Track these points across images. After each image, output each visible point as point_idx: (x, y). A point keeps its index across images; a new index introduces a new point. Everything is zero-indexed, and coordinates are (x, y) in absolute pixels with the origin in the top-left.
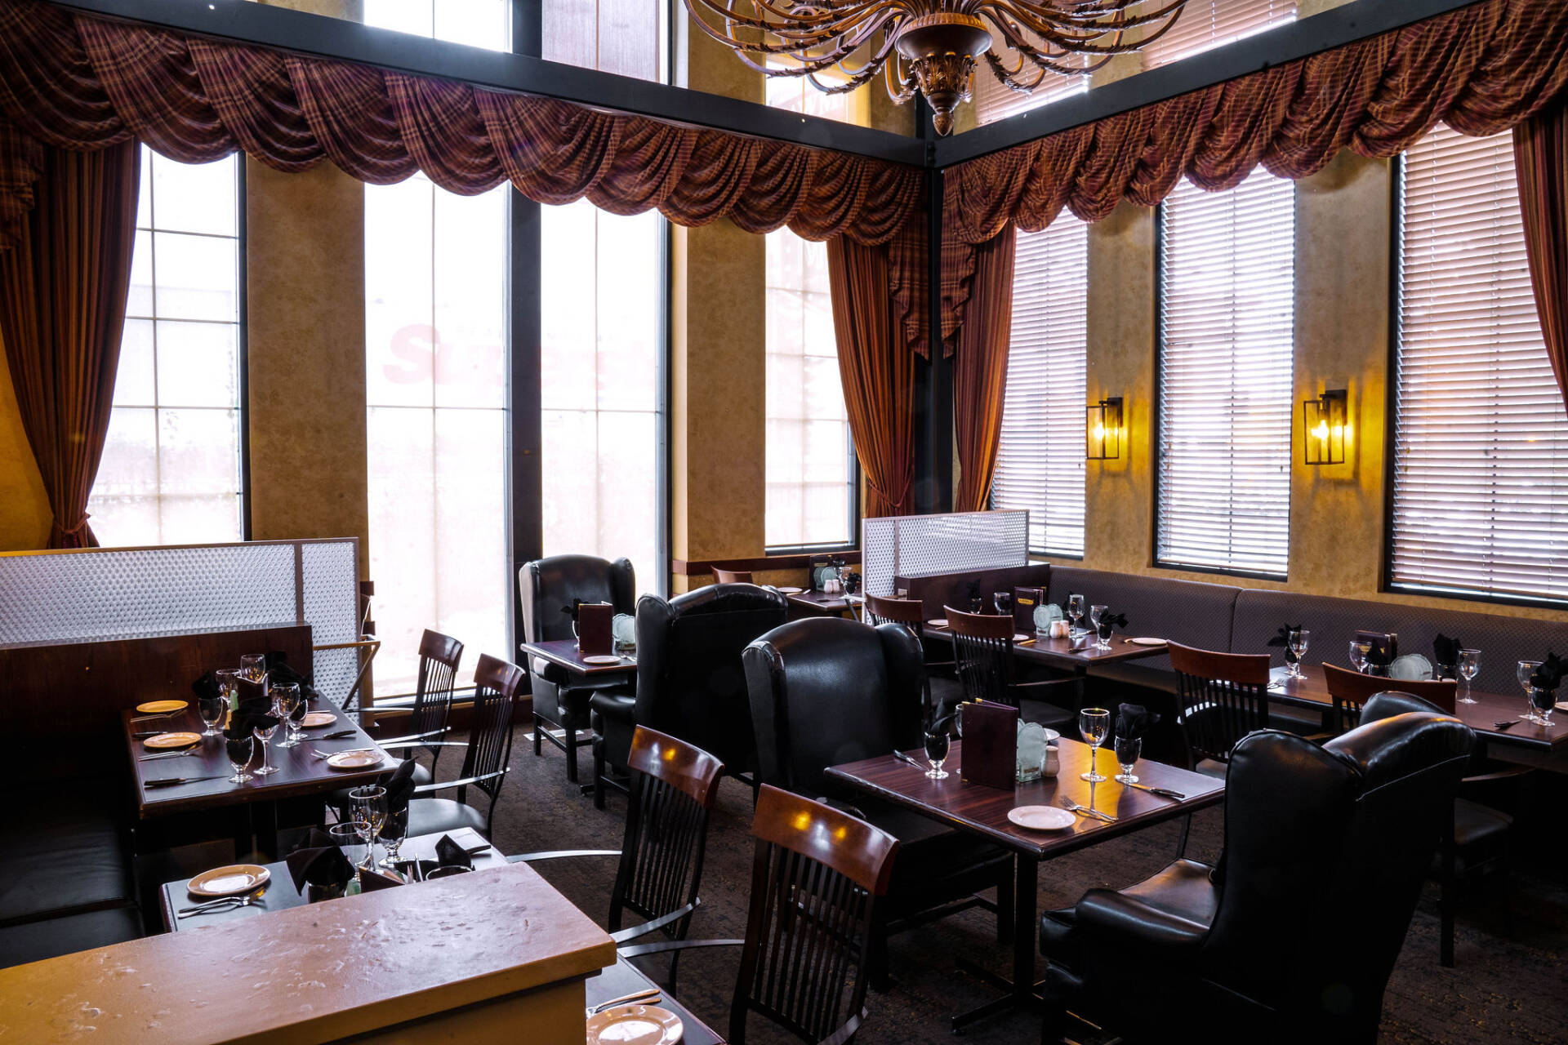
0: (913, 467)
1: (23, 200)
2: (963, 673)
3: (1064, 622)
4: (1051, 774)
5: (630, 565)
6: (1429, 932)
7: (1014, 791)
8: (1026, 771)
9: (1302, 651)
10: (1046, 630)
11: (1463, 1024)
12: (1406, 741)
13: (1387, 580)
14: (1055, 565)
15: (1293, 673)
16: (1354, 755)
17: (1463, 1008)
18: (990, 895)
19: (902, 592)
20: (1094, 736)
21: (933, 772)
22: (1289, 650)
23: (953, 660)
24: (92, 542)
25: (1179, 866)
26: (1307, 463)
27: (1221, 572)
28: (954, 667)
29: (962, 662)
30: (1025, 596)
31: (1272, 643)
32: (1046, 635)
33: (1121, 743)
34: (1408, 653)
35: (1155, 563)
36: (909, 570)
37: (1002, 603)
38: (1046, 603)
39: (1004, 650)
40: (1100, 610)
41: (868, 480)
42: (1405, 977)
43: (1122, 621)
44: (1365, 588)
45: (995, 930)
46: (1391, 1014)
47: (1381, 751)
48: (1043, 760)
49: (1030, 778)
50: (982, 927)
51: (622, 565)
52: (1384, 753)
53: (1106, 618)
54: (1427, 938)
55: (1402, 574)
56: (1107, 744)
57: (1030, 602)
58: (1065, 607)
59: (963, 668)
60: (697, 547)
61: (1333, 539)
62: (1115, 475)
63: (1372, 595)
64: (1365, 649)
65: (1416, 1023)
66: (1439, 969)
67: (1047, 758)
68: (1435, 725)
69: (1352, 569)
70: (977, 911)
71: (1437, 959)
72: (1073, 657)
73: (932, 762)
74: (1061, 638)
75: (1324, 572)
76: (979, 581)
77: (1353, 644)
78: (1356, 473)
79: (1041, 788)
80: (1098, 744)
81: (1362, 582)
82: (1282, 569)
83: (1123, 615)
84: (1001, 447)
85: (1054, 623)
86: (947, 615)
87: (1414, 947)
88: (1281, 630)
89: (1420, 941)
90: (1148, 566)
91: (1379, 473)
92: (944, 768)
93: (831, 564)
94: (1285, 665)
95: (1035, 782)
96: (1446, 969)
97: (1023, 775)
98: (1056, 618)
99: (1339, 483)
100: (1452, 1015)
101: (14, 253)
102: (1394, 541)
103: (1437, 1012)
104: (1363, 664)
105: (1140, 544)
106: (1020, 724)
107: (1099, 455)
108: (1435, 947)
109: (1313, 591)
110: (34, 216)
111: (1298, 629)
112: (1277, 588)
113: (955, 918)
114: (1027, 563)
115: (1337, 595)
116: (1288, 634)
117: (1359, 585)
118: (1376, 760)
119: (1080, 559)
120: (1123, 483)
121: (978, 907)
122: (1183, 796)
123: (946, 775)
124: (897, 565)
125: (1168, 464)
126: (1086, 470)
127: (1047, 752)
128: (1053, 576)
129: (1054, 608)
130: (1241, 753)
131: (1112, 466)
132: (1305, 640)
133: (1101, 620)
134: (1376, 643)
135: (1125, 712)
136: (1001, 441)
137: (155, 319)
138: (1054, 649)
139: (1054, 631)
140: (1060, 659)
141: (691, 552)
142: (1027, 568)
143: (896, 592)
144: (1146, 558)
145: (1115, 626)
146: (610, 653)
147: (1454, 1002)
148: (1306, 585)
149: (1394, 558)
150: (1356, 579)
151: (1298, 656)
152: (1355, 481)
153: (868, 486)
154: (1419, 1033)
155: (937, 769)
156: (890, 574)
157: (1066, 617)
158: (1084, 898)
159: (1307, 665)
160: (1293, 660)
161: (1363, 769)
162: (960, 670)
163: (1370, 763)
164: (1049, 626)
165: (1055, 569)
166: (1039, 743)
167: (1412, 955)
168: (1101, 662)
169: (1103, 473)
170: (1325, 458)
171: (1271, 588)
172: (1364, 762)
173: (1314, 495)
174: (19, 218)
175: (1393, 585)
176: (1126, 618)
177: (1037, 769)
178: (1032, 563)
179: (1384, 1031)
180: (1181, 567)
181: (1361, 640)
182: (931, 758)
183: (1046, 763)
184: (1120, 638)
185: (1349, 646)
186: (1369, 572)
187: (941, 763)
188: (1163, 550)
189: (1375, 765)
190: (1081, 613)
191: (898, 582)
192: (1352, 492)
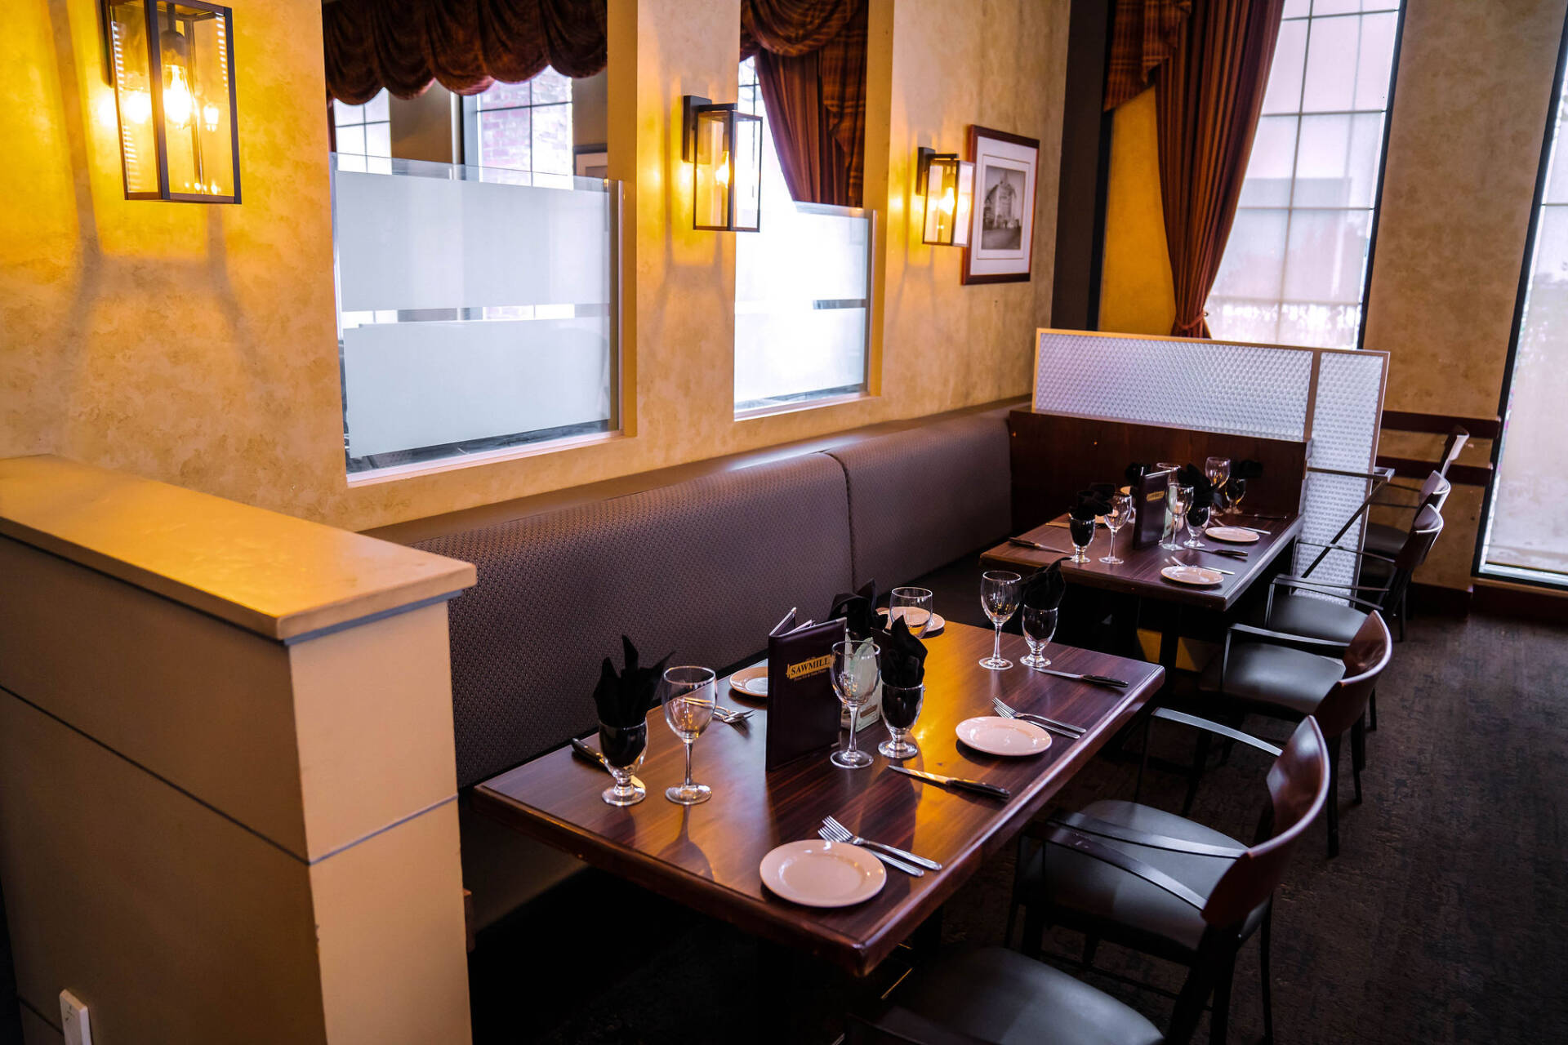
1: (1182, 9)
24: (1206, 335)
101: (1171, 62)
110: (1191, 20)
137: (1300, 115)
174: (1177, 27)
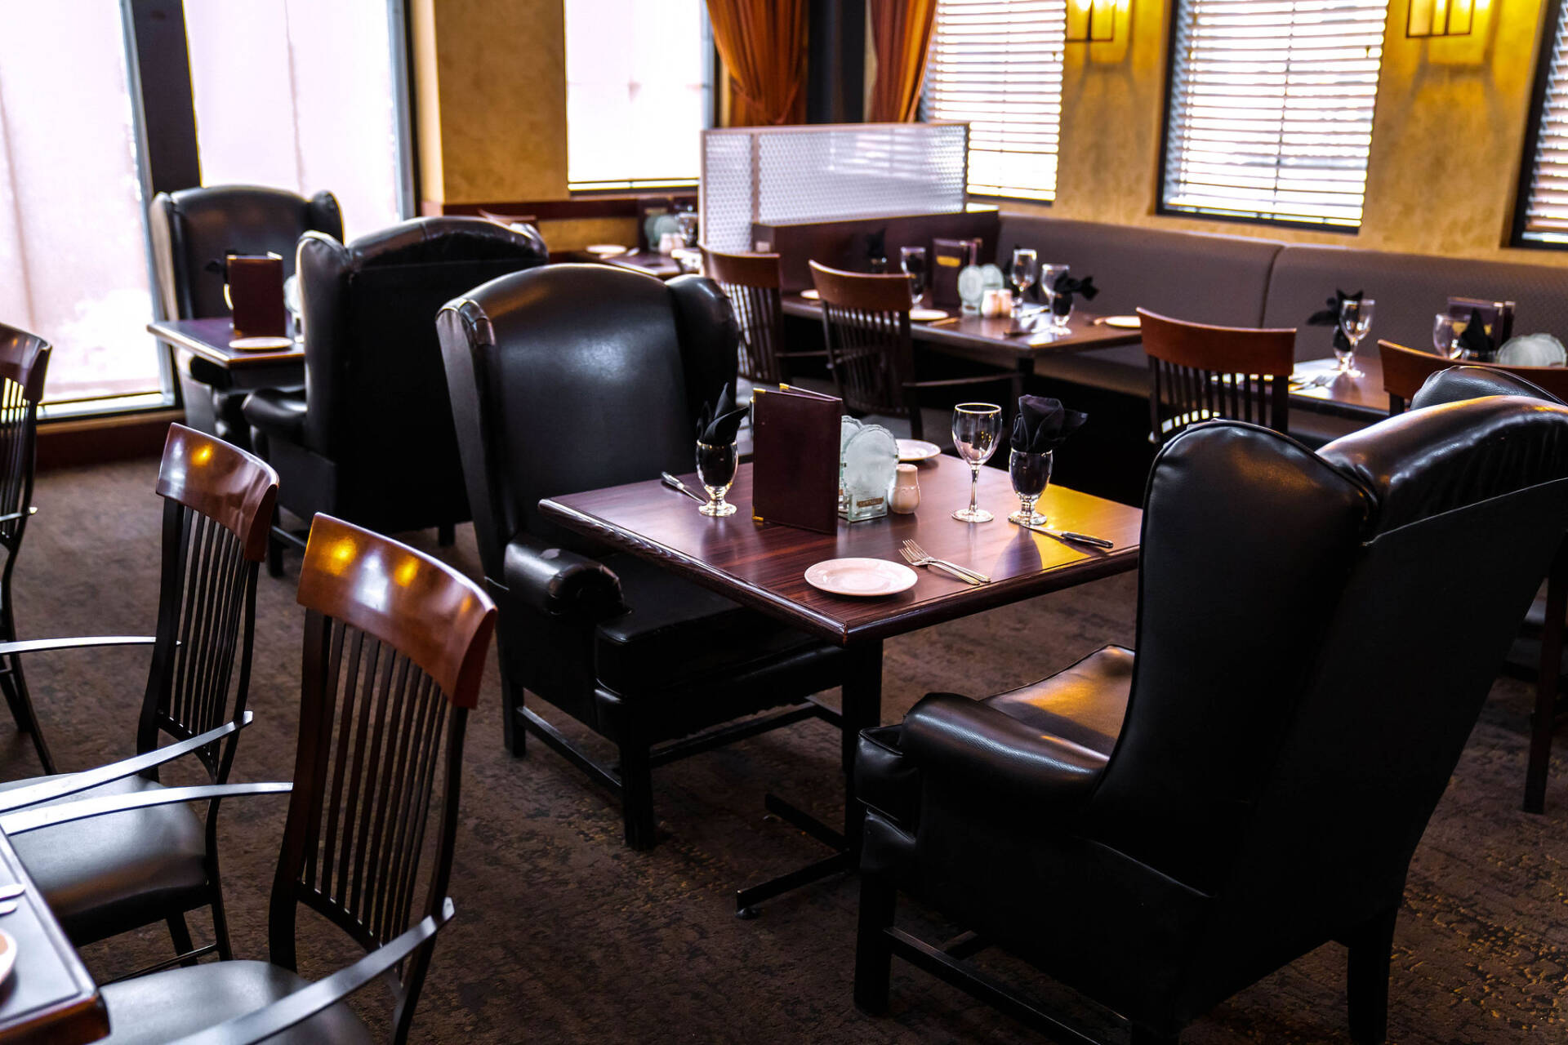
0: (805, 62)
2: (838, 367)
3: (1004, 293)
4: (904, 508)
5: (334, 202)
6: (1512, 760)
7: (834, 534)
8: (860, 504)
9: (1360, 333)
10: (976, 305)
11: (1543, 901)
12: (1470, 443)
13: (1516, 229)
14: (1007, 212)
15: (1345, 368)
16: (1366, 466)
17: (1548, 875)
18: (831, 698)
19: (763, 246)
20: (976, 447)
21: (710, 505)
22: (1340, 333)
23: (824, 348)
25: (1104, 658)
26: (1408, 36)
27: (1258, 221)
28: (825, 360)
29: (837, 352)
30: (949, 252)
31: (1315, 320)
32: (976, 312)
33: (1019, 458)
34: (1529, 332)
35: (1160, 209)
36: (772, 215)
37: (914, 263)
38: (981, 263)
39: (898, 331)
40: (1054, 271)
41: (732, 80)
42: (1465, 827)
43: (1088, 289)
44: (1481, 242)
45: (840, 752)
46: (1433, 884)
47: (1418, 458)
48: (892, 484)
49: (868, 516)
50: (822, 749)
51: (322, 202)
52: (1422, 462)
53: (1064, 283)
54: (1508, 768)
55: (1544, 218)
56: (997, 462)
57: (954, 262)
58: (1006, 271)
59: (839, 361)
60: (458, 180)
61: (1439, 164)
62: (1107, 69)
63: (1492, 252)
64: (1459, 327)
65: (1471, 898)
66: (1520, 815)
67: (898, 483)
68: (1530, 417)
69: (1463, 212)
70: (816, 724)
71: (1519, 800)
72: (1011, 343)
73: (710, 490)
74: (999, 317)
75: (1417, 218)
76: (882, 233)
77: (1440, 319)
78: (1488, 54)
79: (887, 529)
80: (983, 461)
81: (1475, 232)
82: (1352, 215)
83: (1088, 280)
84: (940, 29)
85: (988, 293)
86: (816, 278)
87: (1484, 782)
88: (1330, 302)
89: (1497, 773)
90: (1150, 213)
91: (1528, 51)
92: (729, 498)
93: (672, 211)
94: (1333, 356)
95: (876, 521)
96: (1531, 815)
97: (855, 509)
98: (994, 286)
99: (1458, 71)
100: (1529, 886)
102: (1537, 165)
103: (1506, 881)
104: (1455, 350)
105: (1138, 179)
106: (848, 426)
107: (1082, 34)
108: (1517, 782)
109: (1397, 247)
111: (1358, 297)
112: (1342, 243)
113: (781, 733)
114: (965, 207)
115: (1434, 250)
116: (1340, 306)
117: (1471, 236)
118: (1407, 474)
119: (1047, 204)
120: (1119, 84)
121: (815, 719)
122: (1110, 546)
123: (733, 509)
124: (755, 205)
125: (1189, 50)
126: (1065, 63)
127: (898, 472)
128: (1004, 229)
129: (991, 273)
130: (1171, 461)
131: (1102, 52)
132: (1366, 314)
133: (1055, 288)
134: (1477, 317)
135: (1026, 407)
136: (940, 19)
138: (988, 333)
139: (987, 307)
140: (990, 348)
141: (448, 187)
142: (964, 215)
143: (754, 248)
144: (1147, 199)
145: (1076, 296)
146: (281, 333)
147: (1536, 867)
148: (1387, 239)
149: (1532, 192)
150: (1466, 228)
151: (1354, 340)
152: (1483, 69)
153: (733, 92)
154: (1471, 914)
155: (717, 501)
156: (745, 219)
157: (1008, 285)
158: (918, 707)
159: (1363, 354)
160: (1345, 346)
161: (1380, 490)
162: (835, 364)
163: (1394, 479)
164: (980, 299)
165: (1006, 219)
166: (885, 458)
167: (1481, 794)
168: (1054, 352)
169: (1090, 65)
170: (1439, 28)
171: (1334, 243)
172: (1384, 478)
173: (1415, 93)
175: (1527, 236)
176: (1095, 284)
177: (880, 501)
178: (973, 208)
179: (1417, 911)
180: (1198, 216)
181: (1455, 312)
182: (708, 481)
183: (896, 492)
184: (1087, 318)
185: (1434, 320)
186: (1490, 214)
187: (724, 490)
188: (1174, 188)
189: (1405, 483)
190: (1029, 279)
191: (757, 231)
192: (1477, 85)
